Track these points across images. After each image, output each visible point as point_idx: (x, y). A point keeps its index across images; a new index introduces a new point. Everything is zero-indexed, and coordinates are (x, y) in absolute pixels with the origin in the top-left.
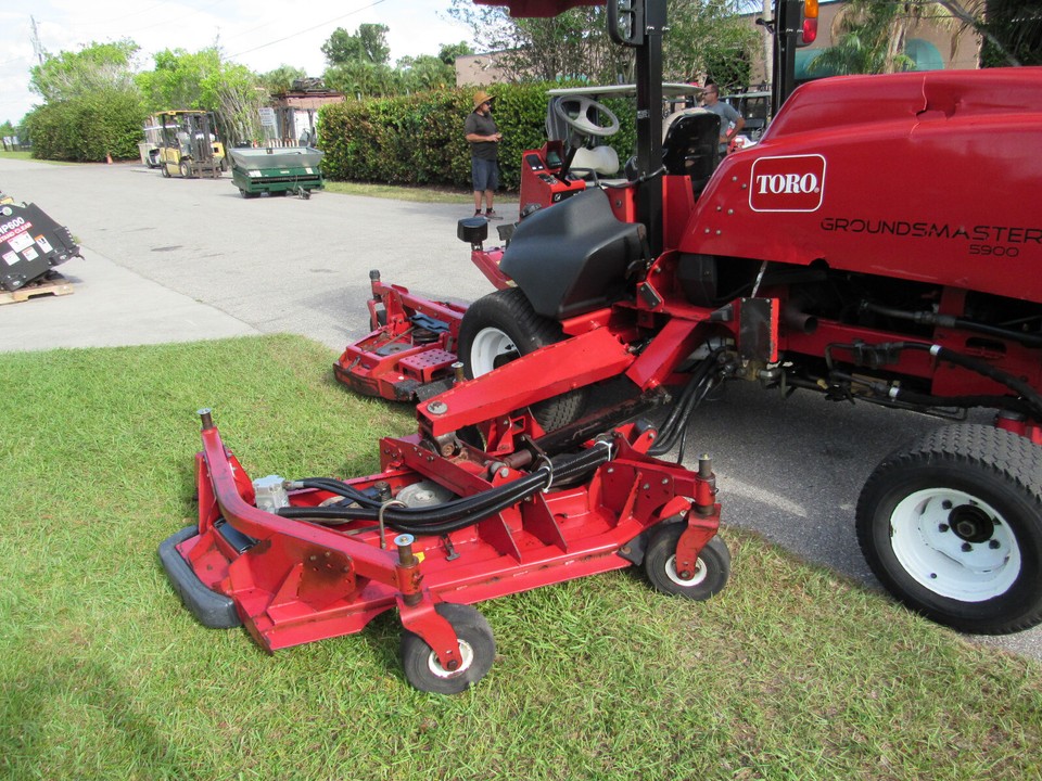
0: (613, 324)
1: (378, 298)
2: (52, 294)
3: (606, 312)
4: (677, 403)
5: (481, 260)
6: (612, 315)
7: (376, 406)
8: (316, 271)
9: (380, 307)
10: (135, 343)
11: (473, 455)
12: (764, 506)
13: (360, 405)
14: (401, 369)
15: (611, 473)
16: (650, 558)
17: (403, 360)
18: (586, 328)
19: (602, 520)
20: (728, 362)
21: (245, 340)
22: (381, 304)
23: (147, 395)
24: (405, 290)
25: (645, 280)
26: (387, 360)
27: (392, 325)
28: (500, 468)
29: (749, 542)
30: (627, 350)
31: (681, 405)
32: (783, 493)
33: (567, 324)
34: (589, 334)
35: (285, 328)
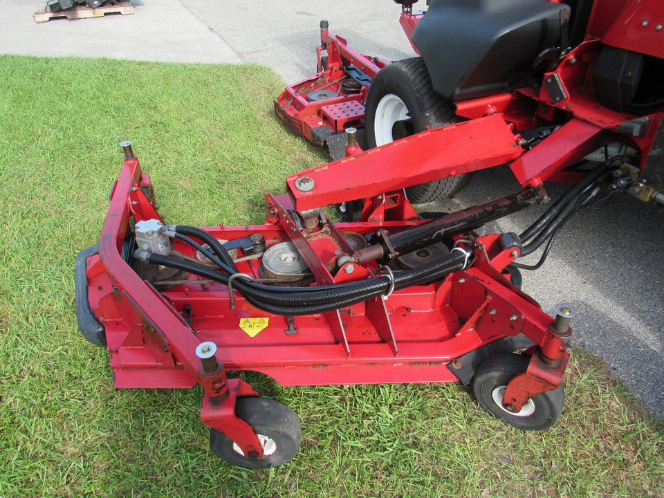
0: (509, 111)
1: (324, 46)
2: (119, 13)
3: (506, 97)
4: (554, 205)
5: (407, 22)
6: (511, 101)
7: (299, 142)
8: (301, 13)
9: (325, 53)
10: (153, 60)
11: (333, 233)
12: (616, 328)
13: (288, 139)
14: (322, 115)
15: (461, 283)
16: (479, 380)
17: (324, 108)
18: (483, 113)
19: (443, 323)
20: (623, 177)
21: (227, 68)
22: (326, 51)
23: (143, 105)
24: (344, 42)
25: (554, 70)
26: (312, 106)
27: (329, 72)
28: (348, 262)
29: (590, 370)
30: (517, 142)
31: (558, 208)
32: (642, 316)
33: (461, 107)
34: (482, 119)
35: (260, 61)
